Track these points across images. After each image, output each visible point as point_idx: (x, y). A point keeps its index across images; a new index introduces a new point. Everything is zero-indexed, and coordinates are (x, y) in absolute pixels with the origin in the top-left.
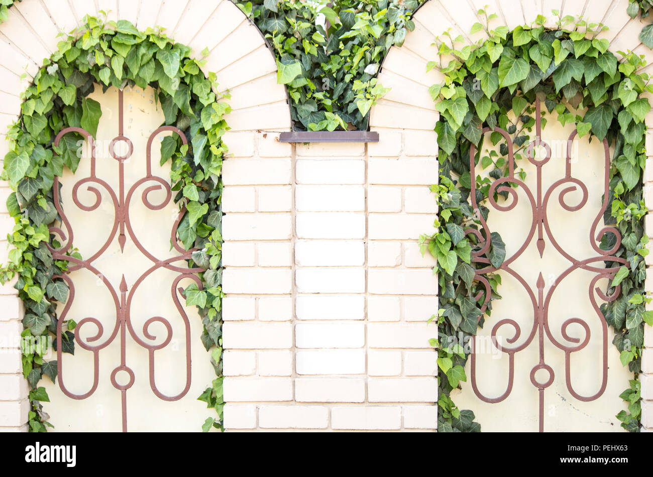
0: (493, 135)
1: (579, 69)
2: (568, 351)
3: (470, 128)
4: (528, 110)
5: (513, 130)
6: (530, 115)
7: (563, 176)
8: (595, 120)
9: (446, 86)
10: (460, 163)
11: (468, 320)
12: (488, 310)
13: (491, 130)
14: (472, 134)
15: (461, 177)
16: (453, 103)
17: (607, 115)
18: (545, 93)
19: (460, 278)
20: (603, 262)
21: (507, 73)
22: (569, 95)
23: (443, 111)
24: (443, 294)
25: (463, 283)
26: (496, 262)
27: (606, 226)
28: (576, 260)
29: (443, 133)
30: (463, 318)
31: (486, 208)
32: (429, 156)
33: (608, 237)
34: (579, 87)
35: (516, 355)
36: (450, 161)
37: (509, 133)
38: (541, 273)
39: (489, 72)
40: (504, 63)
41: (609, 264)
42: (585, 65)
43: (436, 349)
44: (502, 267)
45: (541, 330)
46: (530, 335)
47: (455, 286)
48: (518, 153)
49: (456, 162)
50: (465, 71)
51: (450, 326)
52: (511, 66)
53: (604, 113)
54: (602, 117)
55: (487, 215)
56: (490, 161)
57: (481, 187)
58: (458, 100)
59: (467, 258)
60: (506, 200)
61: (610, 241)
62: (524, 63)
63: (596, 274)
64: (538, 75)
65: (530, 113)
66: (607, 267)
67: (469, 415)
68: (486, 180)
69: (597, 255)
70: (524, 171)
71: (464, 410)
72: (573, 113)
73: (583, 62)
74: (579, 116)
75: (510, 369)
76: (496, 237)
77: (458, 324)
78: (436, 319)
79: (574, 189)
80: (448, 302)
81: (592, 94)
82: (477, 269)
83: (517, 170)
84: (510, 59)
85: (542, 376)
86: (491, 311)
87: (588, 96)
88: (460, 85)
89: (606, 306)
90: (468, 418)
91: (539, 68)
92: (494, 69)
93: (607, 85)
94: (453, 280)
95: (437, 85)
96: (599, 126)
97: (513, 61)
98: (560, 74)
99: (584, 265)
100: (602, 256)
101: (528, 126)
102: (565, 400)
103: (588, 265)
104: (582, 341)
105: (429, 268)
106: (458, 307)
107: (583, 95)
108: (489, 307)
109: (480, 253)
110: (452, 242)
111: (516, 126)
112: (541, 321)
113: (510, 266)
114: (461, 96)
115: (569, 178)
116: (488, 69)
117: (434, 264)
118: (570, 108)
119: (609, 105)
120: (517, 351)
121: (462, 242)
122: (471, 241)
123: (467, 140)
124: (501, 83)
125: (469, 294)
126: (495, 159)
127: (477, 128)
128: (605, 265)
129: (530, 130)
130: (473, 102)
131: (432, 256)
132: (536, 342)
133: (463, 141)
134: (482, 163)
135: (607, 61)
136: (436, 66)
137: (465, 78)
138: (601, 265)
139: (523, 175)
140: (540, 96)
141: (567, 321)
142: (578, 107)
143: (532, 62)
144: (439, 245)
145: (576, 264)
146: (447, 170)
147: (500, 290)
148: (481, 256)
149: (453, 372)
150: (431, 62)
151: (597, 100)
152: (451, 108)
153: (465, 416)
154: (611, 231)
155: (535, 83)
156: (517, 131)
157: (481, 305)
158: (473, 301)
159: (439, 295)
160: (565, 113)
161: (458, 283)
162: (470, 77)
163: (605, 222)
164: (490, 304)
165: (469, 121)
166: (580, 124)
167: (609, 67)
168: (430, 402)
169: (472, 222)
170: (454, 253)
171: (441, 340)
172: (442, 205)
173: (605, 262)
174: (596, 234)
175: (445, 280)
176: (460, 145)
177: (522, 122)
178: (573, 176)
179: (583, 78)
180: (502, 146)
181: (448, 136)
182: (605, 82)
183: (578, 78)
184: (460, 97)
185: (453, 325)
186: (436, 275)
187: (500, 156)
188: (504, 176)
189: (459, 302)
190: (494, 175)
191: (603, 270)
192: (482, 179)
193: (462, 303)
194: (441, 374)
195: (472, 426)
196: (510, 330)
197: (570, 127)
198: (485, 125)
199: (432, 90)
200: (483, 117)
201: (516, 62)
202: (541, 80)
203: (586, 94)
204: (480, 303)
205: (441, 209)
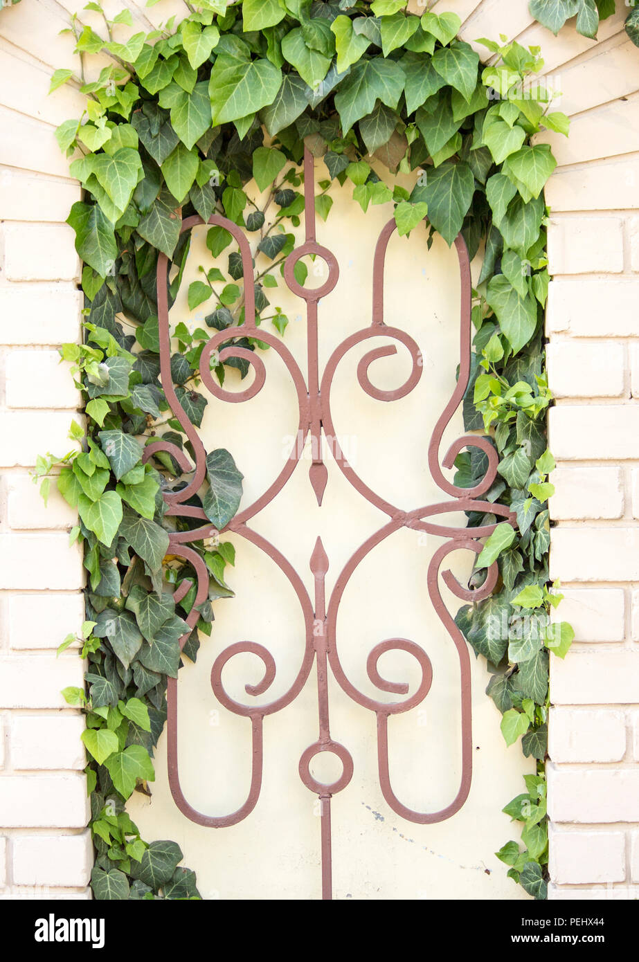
0: (211, 233)
1: (392, 81)
2: (384, 713)
3: (154, 216)
4: (290, 176)
5: (256, 223)
6: (295, 190)
7: (367, 323)
8: (437, 196)
9: (91, 123)
10: (140, 296)
11: (160, 646)
12: (204, 622)
13: (202, 221)
14: (159, 232)
15: (142, 328)
16: (107, 161)
17: (462, 184)
18: (325, 139)
19: (132, 552)
20: (463, 512)
21: (232, 92)
22: (375, 139)
23: (84, 179)
24: (94, 586)
25: (140, 564)
26: (217, 516)
27: (469, 434)
28: (398, 510)
29: (89, 227)
30: (145, 641)
31: (201, 395)
32: (58, 281)
33: (474, 458)
34: (397, 121)
35: (268, 721)
36: (115, 291)
37: (248, 230)
38: (319, 538)
39: (191, 92)
40: (224, 71)
41: (476, 519)
42: (406, 70)
43: (83, 711)
44: (233, 526)
45: (322, 665)
46: (298, 678)
47: (122, 569)
48: (270, 273)
49: (130, 293)
50: (136, 89)
51: (114, 659)
52: (242, 77)
53: (456, 181)
54: (454, 191)
55: (202, 412)
56: (208, 291)
57: (188, 349)
58: (120, 155)
59: (147, 508)
60: (242, 378)
61: (476, 467)
62: (271, 69)
63: (442, 541)
64: (301, 94)
65: (297, 184)
66: (470, 524)
67: (170, 851)
68: (200, 333)
69: (446, 498)
70: (284, 312)
71: (158, 842)
72: (389, 181)
73: (403, 65)
74: (401, 189)
75: (255, 753)
76: (222, 459)
77: (132, 655)
78: (78, 644)
79: (390, 350)
80: (111, 605)
81: (426, 137)
82: (179, 530)
83: (268, 312)
84: (239, 62)
85: (326, 768)
86: (212, 623)
87: (416, 141)
88: (125, 121)
89: (471, 610)
90: (167, 860)
91: (303, 81)
92: (201, 85)
93: (459, 116)
94: (117, 556)
95: (72, 122)
96: (444, 210)
97: (246, 66)
98: (352, 91)
99: (416, 520)
100: (457, 499)
101: (291, 213)
102: (382, 819)
103: (423, 520)
104: (413, 691)
105: (61, 529)
106: (132, 616)
107: (406, 141)
108: (205, 614)
109: (181, 495)
110: (112, 473)
111: (263, 214)
112: (322, 647)
113: (251, 524)
114: (127, 145)
115: (379, 327)
116: (188, 84)
117: (73, 521)
118: (381, 170)
119: (466, 163)
120: (269, 713)
121: (133, 472)
122: (163, 469)
123: (147, 245)
124: (217, 115)
125: (158, 587)
126: (218, 287)
127: (169, 217)
128: (466, 519)
129: (296, 222)
130: (156, 159)
131: (67, 502)
132: (310, 691)
133: (139, 246)
134: (190, 296)
135: (457, 62)
136: (72, 79)
137: (137, 106)
138: (458, 519)
139: (281, 322)
140: (313, 144)
141: (379, 646)
142: (398, 168)
143: (287, 69)
144: (79, 478)
145: (399, 519)
146: (108, 313)
147: (231, 576)
148: (183, 503)
149: (124, 761)
150: (62, 70)
151: (439, 151)
152: (103, 172)
153: (162, 855)
154: (475, 444)
155: (293, 113)
156: (266, 224)
157: (187, 612)
158: (167, 601)
159: (87, 589)
160: (370, 182)
161: (129, 563)
162: (147, 102)
163: (465, 426)
164: (209, 609)
165: (148, 201)
166: (404, 205)
167: (460, 76)
168: (70, 829)
169: (168, 428)
170: (115, 497)
171: (91, 692)
172: (87, 389)
173: (468, 513)
174: (443, 452)
175: (100, 556)
176: (134, 256)
177: (278, 203)
178: (389, 320)
179: (403, 102)
180: (233, 258)
181: (100, 236)
182: (454, 109)
183: (392, 102)
184: (125, 148)
185: (121, 657)
186: (76, 544)
187: (230, 280)
188: (239, 325)
189: (133, 605)
190: (215, 322)
191: (460, 531)
192: (191, 332)
193: (143, 607)
194: (93, 765)
195: (178, 876)
196: (253, 667)
197: (379, 212)
198: (189, 211)
199: (61, 132)
200: (180, 191)
201: (252, 68)
202: (309, 107)
203: (412, 137)
204: (185, 606)
205: (86, 398)
